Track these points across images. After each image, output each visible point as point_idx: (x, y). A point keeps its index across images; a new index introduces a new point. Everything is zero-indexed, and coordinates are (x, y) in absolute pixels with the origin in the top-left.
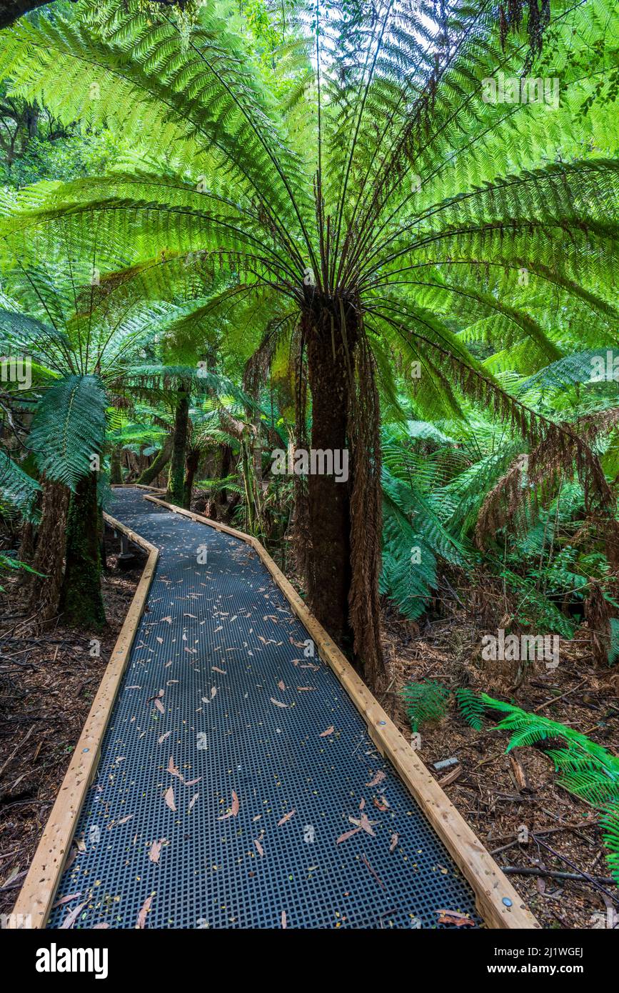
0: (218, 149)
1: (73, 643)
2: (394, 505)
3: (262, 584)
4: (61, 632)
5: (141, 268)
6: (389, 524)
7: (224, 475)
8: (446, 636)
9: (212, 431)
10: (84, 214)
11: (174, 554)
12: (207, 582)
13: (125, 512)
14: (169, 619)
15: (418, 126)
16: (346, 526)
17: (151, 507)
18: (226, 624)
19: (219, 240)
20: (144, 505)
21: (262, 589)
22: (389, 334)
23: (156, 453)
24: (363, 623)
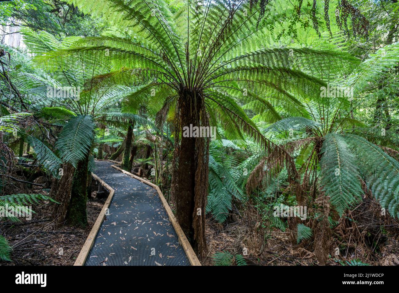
0: (148, 30)
1: (71, 233)
2: (216, 174)
3: (158, 207)
4: (66, 228)
5: (113, 74)
6: (213, 182)
7: (147, 157)
8: (234, 231)
9: (143, 139)
10: (89, 51)
11: (121, 192)
12: (134, 206)
13: (102, 173)
14: (115, 224)
15: (226, 29)
16: (193, 184)
17: (114, 171)
18: (140, 226)
19: (147, 65)
20: (111, 169)
21: (158, 210)
22: (215, 106)
23: (119, 146)
24: (198, 226)
